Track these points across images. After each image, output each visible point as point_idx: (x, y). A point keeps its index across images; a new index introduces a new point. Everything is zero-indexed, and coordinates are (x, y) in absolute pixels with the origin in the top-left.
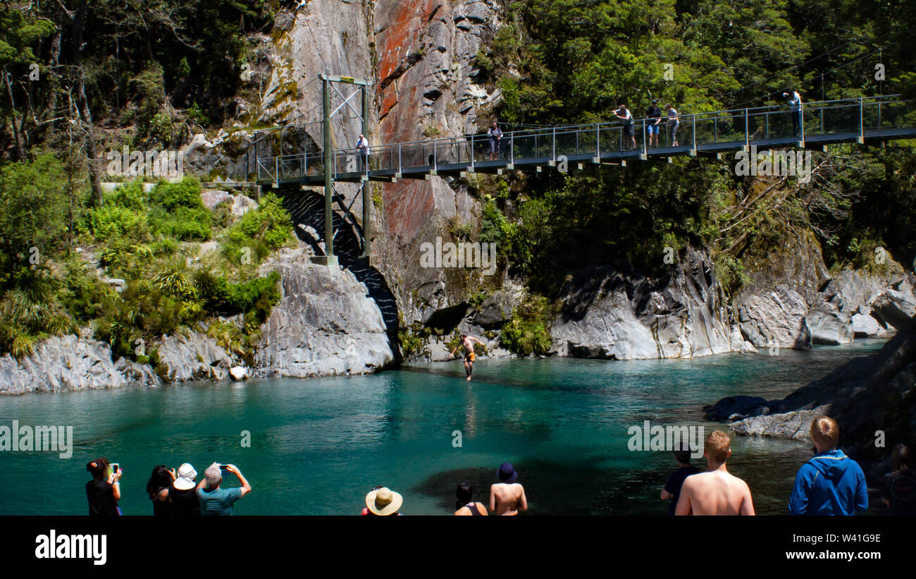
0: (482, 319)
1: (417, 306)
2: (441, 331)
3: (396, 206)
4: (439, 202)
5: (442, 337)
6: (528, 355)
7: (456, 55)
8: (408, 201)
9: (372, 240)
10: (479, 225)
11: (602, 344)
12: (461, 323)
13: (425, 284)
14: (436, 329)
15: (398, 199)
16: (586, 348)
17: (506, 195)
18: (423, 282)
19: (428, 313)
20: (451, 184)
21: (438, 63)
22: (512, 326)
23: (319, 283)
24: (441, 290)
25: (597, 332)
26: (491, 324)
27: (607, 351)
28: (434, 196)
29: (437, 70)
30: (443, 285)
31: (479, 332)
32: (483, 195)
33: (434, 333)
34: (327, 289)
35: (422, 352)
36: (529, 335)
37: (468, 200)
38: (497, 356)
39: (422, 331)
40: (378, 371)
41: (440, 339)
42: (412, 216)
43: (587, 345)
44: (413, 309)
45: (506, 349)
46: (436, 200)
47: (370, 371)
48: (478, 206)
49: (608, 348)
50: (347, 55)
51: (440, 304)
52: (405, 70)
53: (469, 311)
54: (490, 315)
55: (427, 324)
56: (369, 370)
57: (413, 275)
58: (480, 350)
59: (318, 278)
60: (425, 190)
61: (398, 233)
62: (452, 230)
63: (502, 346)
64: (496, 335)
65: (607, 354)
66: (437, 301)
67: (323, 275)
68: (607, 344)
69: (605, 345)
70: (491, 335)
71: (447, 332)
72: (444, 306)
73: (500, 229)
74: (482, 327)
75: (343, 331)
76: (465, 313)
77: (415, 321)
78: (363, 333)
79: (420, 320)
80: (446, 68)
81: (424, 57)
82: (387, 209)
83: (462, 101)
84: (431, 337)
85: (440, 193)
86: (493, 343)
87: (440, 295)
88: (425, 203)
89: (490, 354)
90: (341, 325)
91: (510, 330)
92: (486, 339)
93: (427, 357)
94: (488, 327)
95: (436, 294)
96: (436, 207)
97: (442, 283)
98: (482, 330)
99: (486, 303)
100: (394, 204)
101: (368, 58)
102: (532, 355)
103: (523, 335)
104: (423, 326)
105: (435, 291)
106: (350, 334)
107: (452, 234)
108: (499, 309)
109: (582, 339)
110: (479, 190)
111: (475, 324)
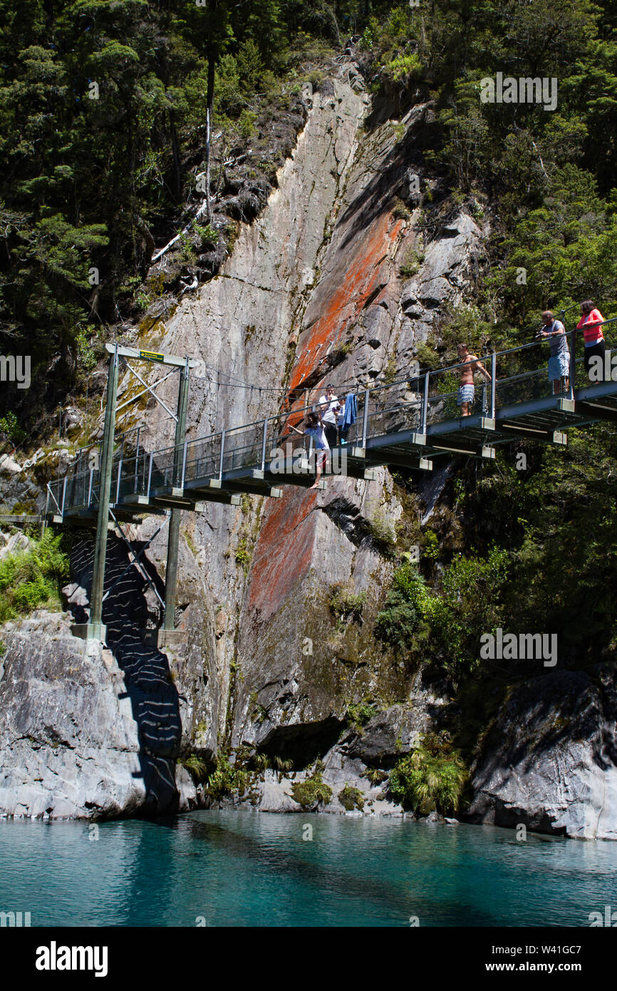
0: (365, 749)
1: (252, 719)
2: (287, 764)
3: (266, 565)
4: (321, 559)
5: (291, 774)
6: (426, 815)
7: (396, 352)
8: (282, 556)
9: (184, 607)
10: (383, 598)
11: (547, 805)
12: (329, 753)
13: (269, 684)
14: (279, 760)
15: (271, 555)
16: (522, 810)
17: (435, 553)
18: (267, 681)
19: (265, 731)
20: (350, 534)
21: (364, 362)
22: (410, 765)
23: (61, 664)
24: (290, 694)
25: (543, 783)
26: (377, 758)
27: (553, 819)
28: (315, 549)
29: (362, 372)
30: (295, 687)
31: (358, 770)
32: (398, 553)
33: (274, 766)
34: (69, 674)
35: (246, 794)
36: (434, 780)
37: (371, 559)
38: (378, 812)
39: (252, 760)
40: (105, 817)
41: (287, 777)
42: (280, 579)
43: (525, 806)
44: (245, 723)
45: (397, 803)
46: (316, 555)
47: (88, 815)
48: (387, 570)
49: (555, 814)
50: (246, 356)
51: (286, 718)
52: (323, 375)
53: (345, 734)
54: (376, 742)
55: (261, 749)
56: (87, 813)
57: (258, 669)
58: (350, 799)
59: (61, 658)
60: (305, 540)
61: (257, 606)
62: (334, 603)
63: (391, 797)
64: (385, 778)
65: (554, 825)
66: (281, 712)
67: (71, 653)
68: (554, 806)
69: (552, 807)
70: (375, 776)
71: (298, 767)
72: (292, 722)
73: (415, 605)
74: (363, 761)
75: (66, 744)
76: (338, 736)
77: (244, 743)
78: (103, 750)
79: (251, 741)
80: (376, 368)
81: (348, 355)
82: (254, 569)
83: (392, 414)
84: (268, 773)
85: (327, 545)
86: (378, 790)
87: (288, 703)
88: (300, 560)
89: (367, 809)
90: (65, 732)
91: (405, 770)
92: (368, 783)
93: (253, 803)
94: (372, 763)
95: (282, 701)
96: (313, 565)
97: (294, 683)
98: (363, 767)
99: (373, 722)
100: (264, 563)
101: (282, 363)
102: (433, 816)
103: (424, 781)
104: (254, 752)
105: (280, 695)
106: (77, 750)
107: (332, 609)
108: (392, 734)
109: (519, 794)
110: (394, 546)
111: (352, 756)
